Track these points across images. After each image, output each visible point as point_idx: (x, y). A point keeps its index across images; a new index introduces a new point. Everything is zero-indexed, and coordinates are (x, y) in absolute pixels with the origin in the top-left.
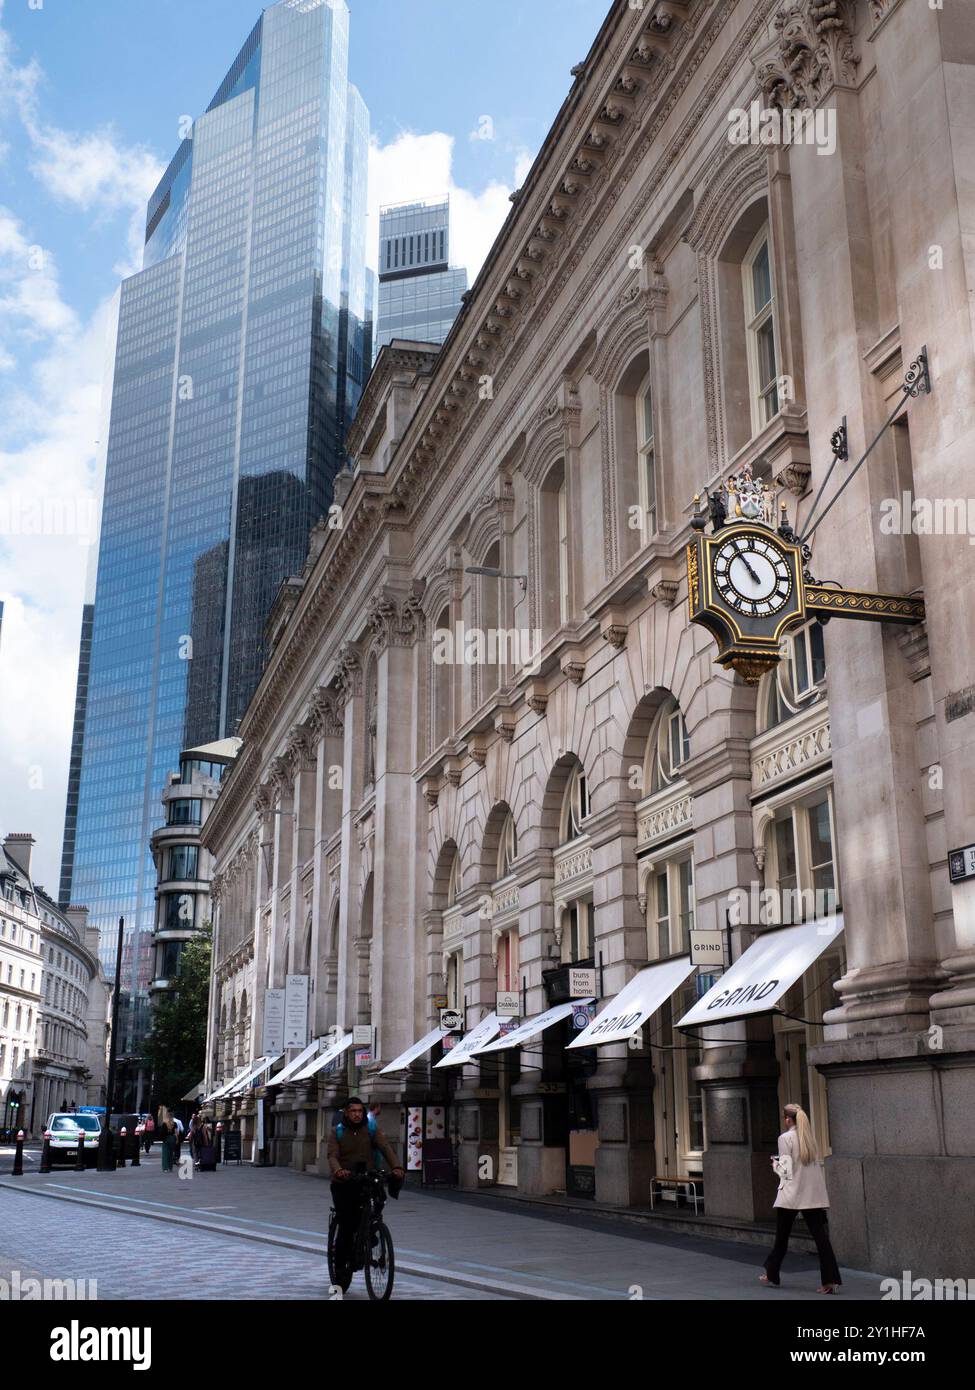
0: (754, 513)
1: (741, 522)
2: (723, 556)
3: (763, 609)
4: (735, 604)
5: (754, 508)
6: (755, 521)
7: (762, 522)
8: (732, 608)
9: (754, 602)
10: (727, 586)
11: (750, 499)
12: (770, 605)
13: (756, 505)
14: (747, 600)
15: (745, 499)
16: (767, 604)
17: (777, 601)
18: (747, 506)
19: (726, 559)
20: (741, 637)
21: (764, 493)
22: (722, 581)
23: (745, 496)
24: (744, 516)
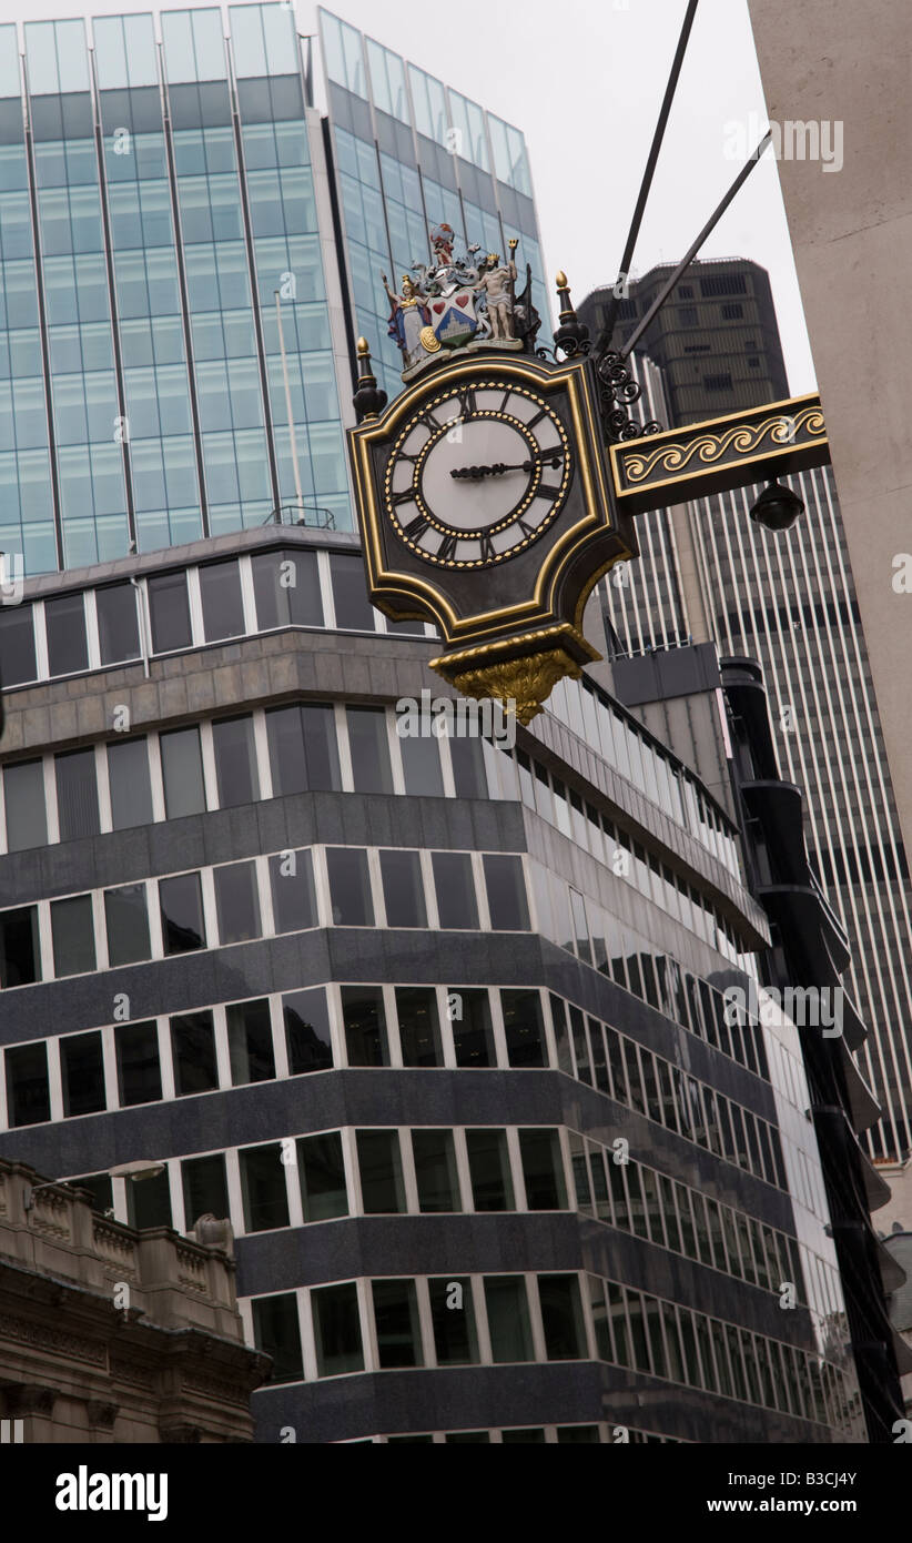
0: (466, 329)
1: (439, 364)
2: (405, 458)
3: (506, 541)
4: (442, 553)
5: (462, 319)
6: (473, 346)
7: (486, 343)
8: (436, 566)
9: (486, 534)
10: (420, 519)
11: (451, 303)
12: (523, 526)
13: (468, 310)
14: (468, 534)
15: (438, 309)
16: (516, 527)
17: (539, 512)
18: (444, 324)
19: (412, 459)
20: (456, 622)
21: (487, 276)
22: (407, 514)
23: (438, 301)
24: (446, 345)
